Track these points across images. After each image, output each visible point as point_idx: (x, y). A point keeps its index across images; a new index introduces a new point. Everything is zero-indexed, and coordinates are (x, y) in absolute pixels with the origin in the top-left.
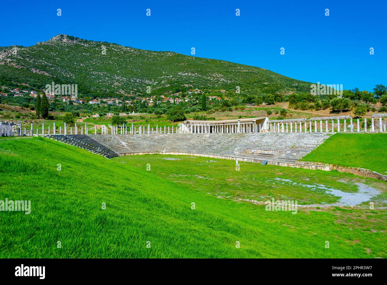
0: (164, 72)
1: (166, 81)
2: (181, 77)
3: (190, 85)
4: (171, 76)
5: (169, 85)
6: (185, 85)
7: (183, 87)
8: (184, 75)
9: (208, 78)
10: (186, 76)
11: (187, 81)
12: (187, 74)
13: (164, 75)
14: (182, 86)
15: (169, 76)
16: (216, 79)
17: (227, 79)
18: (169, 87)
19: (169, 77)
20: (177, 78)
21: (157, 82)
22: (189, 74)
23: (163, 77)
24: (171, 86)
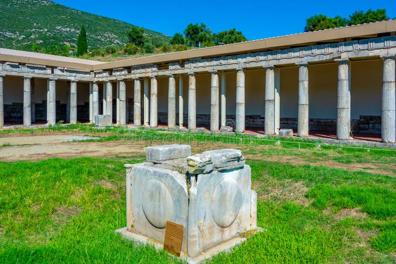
0: (35, 24)
1: (37, 36)
2: (60, 32)
3: (72, 44)
4: (46, 30)
5: (41, 41)
6: (65, 43)
7: (63, 45)
8: (64, 30)
9: (99, 37)
10: (67, 32)
11: (69, 38)
12: (68, 29)
13: (35, 28)
14: (61, 44)
15: (42, 30)
16: (108, 39)
17: (122, 41)
18: (41, 43)
19: (43, 32)
20: (54, 33)
21: (24, 37)
22: (72, 30)
23: (34, 30)
24: (45, 42)
